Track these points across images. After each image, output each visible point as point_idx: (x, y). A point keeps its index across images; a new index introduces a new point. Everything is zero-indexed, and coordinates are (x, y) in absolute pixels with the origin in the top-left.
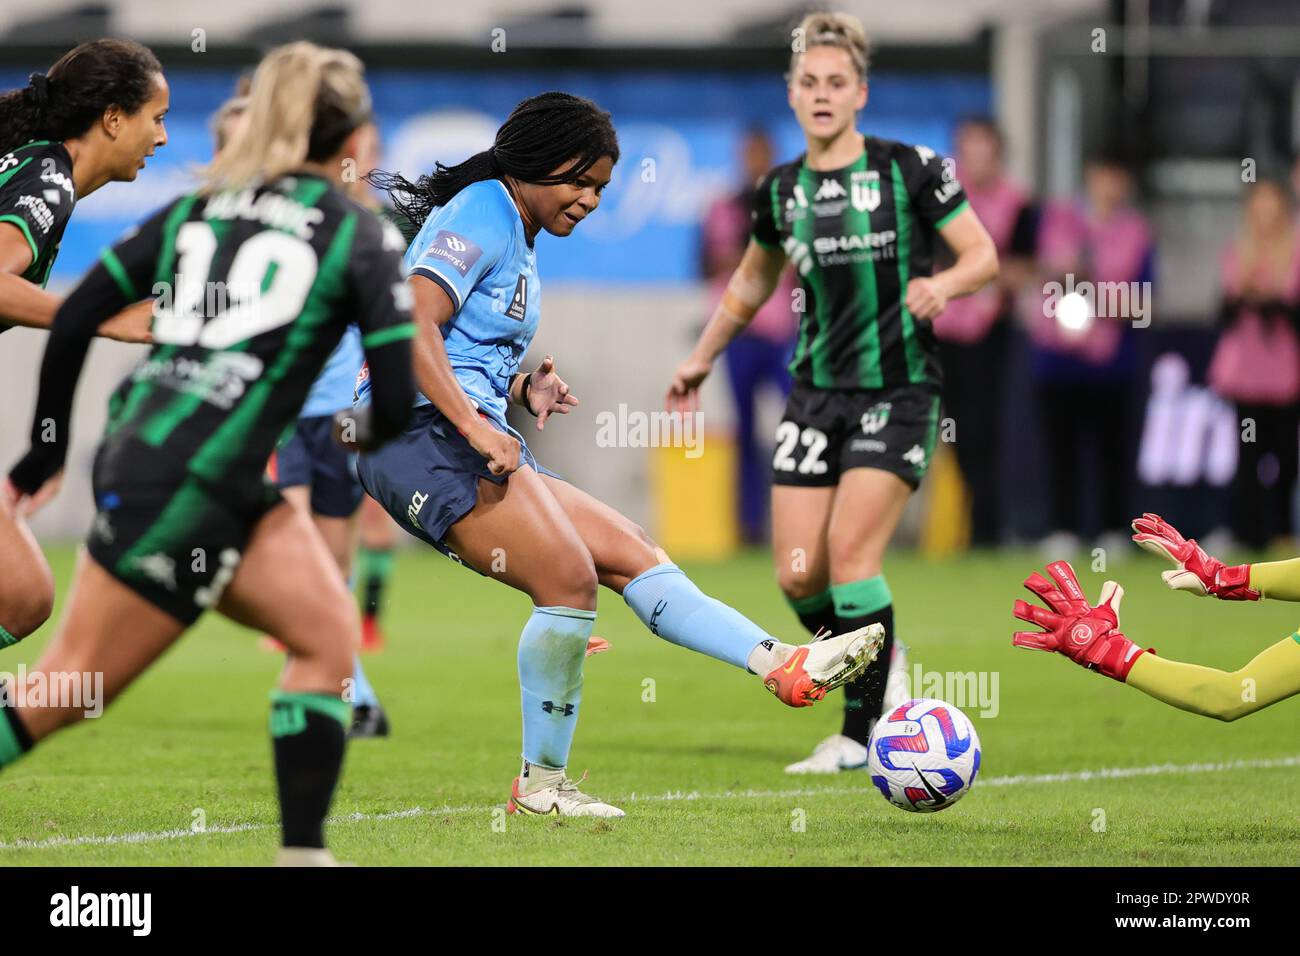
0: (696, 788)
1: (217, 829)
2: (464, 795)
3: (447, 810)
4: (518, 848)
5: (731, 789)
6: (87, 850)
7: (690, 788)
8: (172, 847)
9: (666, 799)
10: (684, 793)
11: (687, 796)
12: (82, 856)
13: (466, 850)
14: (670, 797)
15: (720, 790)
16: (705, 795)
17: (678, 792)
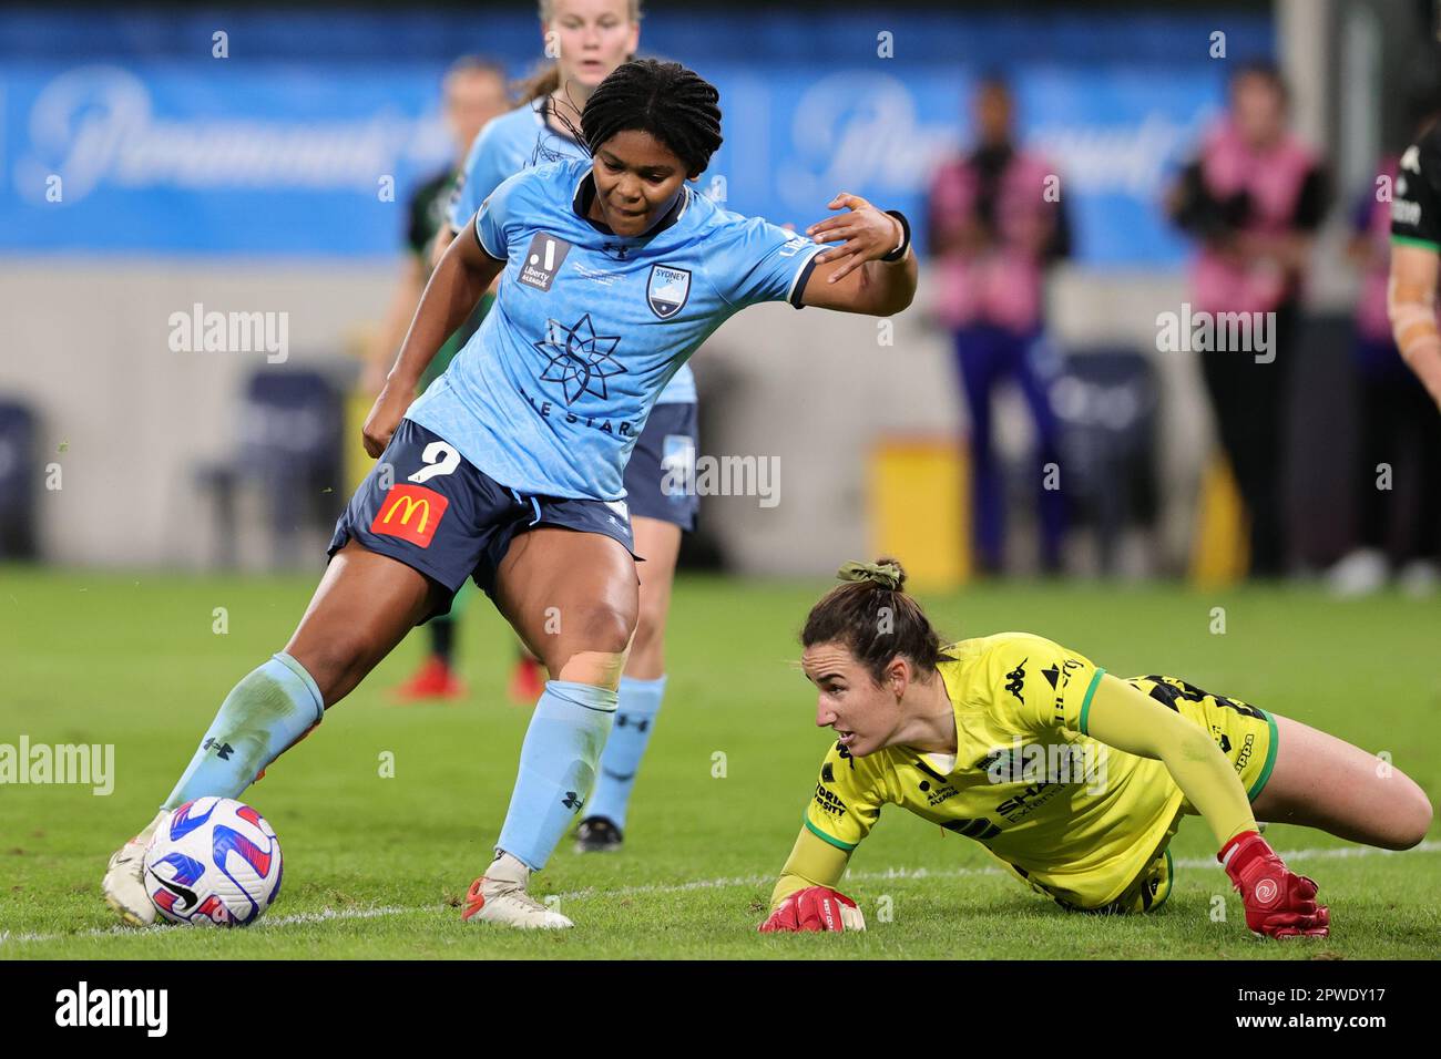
0: (923, 864)
1: (352, 913)
2: (647, 873)
3: (626, 891)
4: (711, 936)
5: (965, 865)
6: (197, 938)
7: (915, 865)
8: (299, 935)
9: (887, 878)
10: (910, 871)
11: (912, 873)
12: (190, 945)
13: (649, 938)
14: (892, 874)
15: (952, 866)
16: (934, 873)
17: (902, 869)
